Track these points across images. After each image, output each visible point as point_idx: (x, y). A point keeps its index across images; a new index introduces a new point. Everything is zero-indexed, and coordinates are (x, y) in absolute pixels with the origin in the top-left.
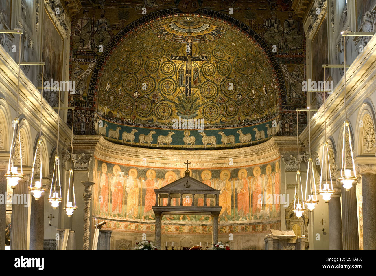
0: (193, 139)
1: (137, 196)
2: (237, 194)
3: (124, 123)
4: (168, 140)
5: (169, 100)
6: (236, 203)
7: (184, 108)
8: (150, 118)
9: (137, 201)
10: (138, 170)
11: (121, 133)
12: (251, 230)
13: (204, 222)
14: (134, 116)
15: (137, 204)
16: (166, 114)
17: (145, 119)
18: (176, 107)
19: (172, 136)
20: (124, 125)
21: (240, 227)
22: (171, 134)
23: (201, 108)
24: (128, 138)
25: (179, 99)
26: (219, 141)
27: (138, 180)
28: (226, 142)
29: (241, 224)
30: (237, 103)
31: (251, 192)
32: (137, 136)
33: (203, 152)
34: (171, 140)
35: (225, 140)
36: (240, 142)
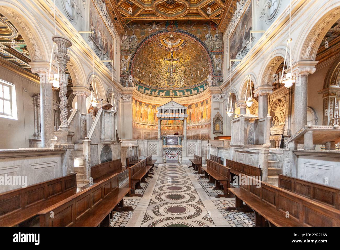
0: (173, 94)
1: (152, 115)
2: (191, 114)
3: (146, 86)
4: (164, 94)
5: (164, 78)
6: (191, 118)
7: (170, 81)
8: (156, 85)
9: (152, 117)
10: (152, 105)
11: (145, 90)
12: (196, 128)
13: (178, 126)
14: (150, 84)
15: (152, 119)
16: (163, 84)
17: (154, 85)
18: (167, 81)
19: (165, 93)
20: (146, 87)
21: (192, 127)
22: (165, 92)
23: (176, 81)
24: (148, 92)
25: (168, 78)
26: (184, 94)
27: (152, 109)
28: (186, 94)
29: (192, 126)
30: (191, 78)
31: (197, 113)
32: (151, 92)
33: (177, 98)
34: (165, 94)
35: (186, 93)
36: (192, 94)
